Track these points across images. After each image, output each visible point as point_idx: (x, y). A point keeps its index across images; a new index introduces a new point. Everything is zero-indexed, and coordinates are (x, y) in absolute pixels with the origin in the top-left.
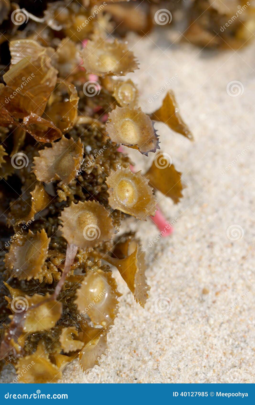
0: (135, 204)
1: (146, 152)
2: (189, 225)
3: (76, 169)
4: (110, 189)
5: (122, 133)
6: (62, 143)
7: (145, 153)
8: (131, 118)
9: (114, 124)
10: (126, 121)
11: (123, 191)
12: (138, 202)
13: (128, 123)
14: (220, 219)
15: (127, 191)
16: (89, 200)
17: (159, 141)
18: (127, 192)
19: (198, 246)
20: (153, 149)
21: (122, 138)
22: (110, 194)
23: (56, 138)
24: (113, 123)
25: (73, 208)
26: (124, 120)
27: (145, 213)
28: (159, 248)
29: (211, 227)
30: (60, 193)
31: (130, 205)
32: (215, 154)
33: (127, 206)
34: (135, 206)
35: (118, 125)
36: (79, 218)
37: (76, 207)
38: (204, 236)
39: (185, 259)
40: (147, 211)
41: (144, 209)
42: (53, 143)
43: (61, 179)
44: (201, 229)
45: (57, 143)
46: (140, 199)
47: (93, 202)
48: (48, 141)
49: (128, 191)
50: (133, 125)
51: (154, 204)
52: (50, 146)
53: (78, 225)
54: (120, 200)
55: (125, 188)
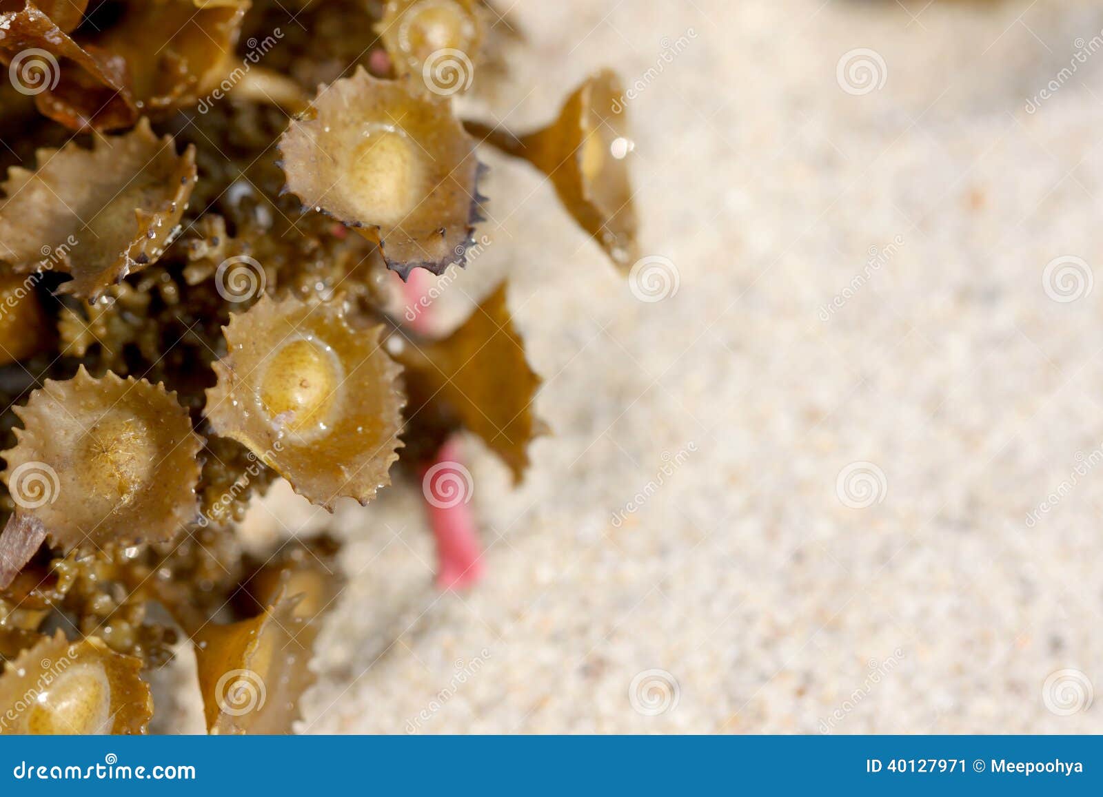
0: (320, 439)
1: (406, 265)
2: (545, 574)
3: (127, 252)
4: (227, 361)
5: (352, 170)
6: (133, 147)
7: (398, 268)
8: (408, 128)
9: (327, 130)
10: (383, 132)
11: (288, 381)
12: (333, 434)
13: (386, 143)
14: (664, 586)
15: (301, 385)
16: (144, 377)
17: (473, 240)
18: (298, 388)
19: (547, 655)
20: (438, 261)
21: (345, 190)
22: (223, 378)
23: (115, 122)
24: (323, 127)
25: (77, 388)
26: (377, 126)
27: (337, 480)
28: (411, 623)
29: (623, 603)
30: (71, 322)
31: (301, 437)
32: (736, 346)
33: (284, 438)
34: (317, 447)
35: (345, 136)
36: (94, 429)
37: (92, 388)
38: (583, 630)
39: (482, 692)
40: (347, 475)
41: (339, 468)
42: (99, 136)
43: (73, 274)
44: (585, 603)
45: (117, 141)
46: (344, 429)
47: (156, 388)
48: (85, 123)
49: (304, 384)
50: (407, 155)
51: (385, 459)
52: (86, 142)
53: (82, 454)
54: (264, 408)
55: (296, 372)
